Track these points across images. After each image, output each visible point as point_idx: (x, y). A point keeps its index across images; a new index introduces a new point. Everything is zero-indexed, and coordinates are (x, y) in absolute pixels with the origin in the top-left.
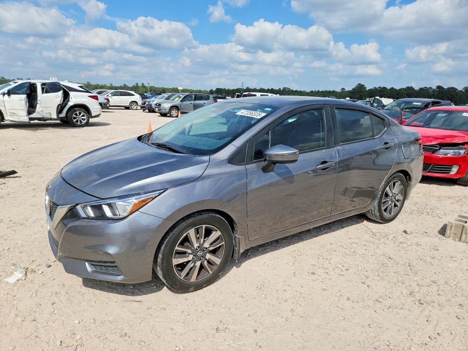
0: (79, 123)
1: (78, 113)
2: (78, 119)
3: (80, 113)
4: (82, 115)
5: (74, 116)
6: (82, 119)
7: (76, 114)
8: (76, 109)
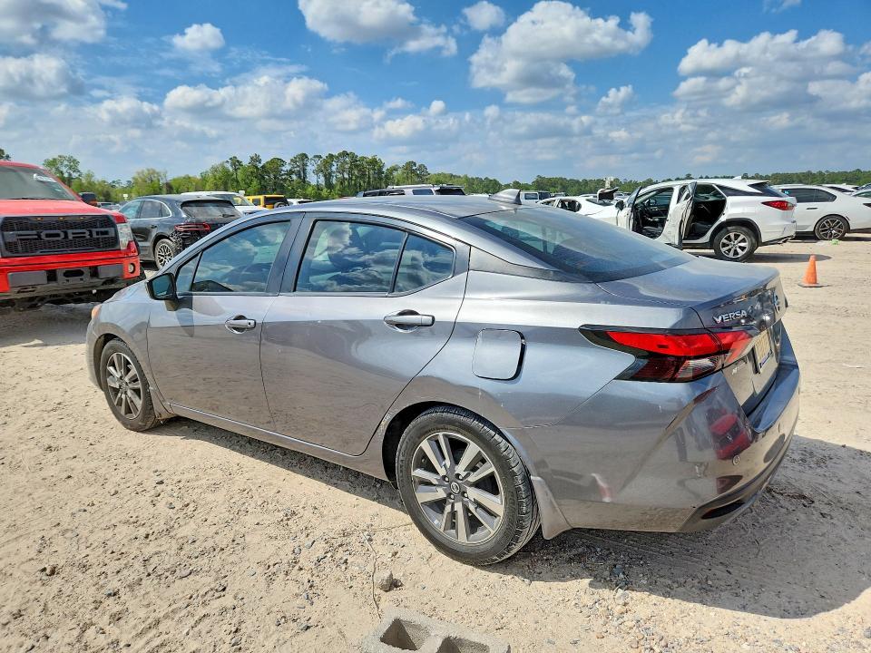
0: (731, 255)
1: (732, 235)
2: (730, 247)
3: (737, 236)
4: (740, 239)
5: (724, 241)
6: (740, 247)
7: (729, 238)
8: (729, 228)
